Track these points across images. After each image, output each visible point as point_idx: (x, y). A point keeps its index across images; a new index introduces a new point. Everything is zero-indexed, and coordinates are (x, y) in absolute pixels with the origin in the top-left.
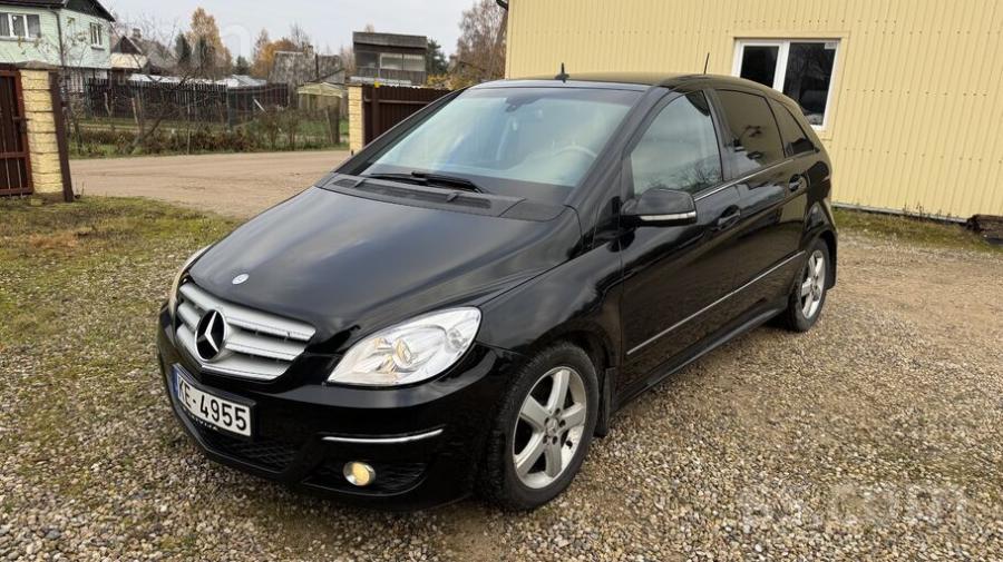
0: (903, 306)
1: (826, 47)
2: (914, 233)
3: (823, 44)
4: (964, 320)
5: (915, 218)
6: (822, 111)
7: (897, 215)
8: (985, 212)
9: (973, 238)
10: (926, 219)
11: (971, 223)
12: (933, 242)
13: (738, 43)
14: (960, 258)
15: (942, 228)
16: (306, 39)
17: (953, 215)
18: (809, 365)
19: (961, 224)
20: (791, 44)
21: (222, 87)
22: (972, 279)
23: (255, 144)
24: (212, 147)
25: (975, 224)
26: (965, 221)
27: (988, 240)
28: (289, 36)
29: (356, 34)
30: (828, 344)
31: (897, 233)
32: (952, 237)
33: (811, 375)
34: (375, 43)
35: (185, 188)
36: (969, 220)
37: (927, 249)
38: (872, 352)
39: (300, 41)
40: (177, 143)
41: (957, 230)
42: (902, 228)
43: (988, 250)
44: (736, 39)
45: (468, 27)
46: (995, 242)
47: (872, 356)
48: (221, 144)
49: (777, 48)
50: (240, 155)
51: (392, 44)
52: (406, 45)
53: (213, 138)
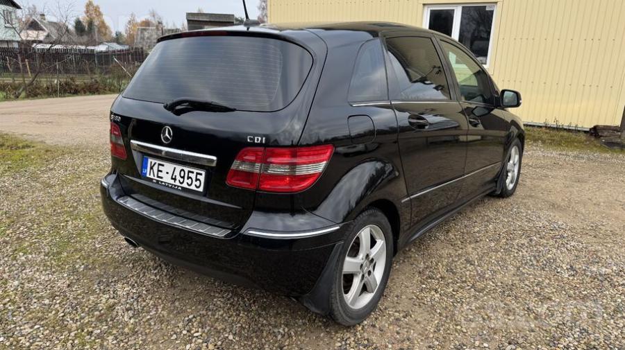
0: (553, 205)
1: (487, 9)
2: (554, 140)
3: (485, 7)
4: (603, 218)
5: (554, 129)
6: (485, 55)
7: (541, 127)
8: (601, 123)
9: (595, 142)
10: (561, 129)
11: (592, 132)
12: (567, 146)
13: (426, 8)
14: (589, 159)
15: (573, 135)
16: (160, 19)
17: (579, 126)
18: (482, 276)
19: (585, 132)
20: (463, 7)
21: (93, 51)
22: (601, 177)
23: (107, 88)
24: (76, 92)
25: (595, 132)
26: (588, 130)
27: (605, 143)
28: (148, 17)
29: (188, 14)
30: (497, 251)
31: (542, 140)
32: (580, 142)
33: (483, 290)
34: (201, 19)
35: (37, 123)
36: (591, 129)
37: (564, 153)
38: (535, 257)
39: (157, 20)
40: (50, 90)
41: (583, 137)
42: (545, 137)
43: (607, 152)
44: (424, 5)
45: (264, 9)
46: (611, 145)
47: (535, 262)
48: (83, 89)
49: (453, 10)
50: (96, 97)
51: (212, 20)
52: (221, 20)
53: (77, 86)
